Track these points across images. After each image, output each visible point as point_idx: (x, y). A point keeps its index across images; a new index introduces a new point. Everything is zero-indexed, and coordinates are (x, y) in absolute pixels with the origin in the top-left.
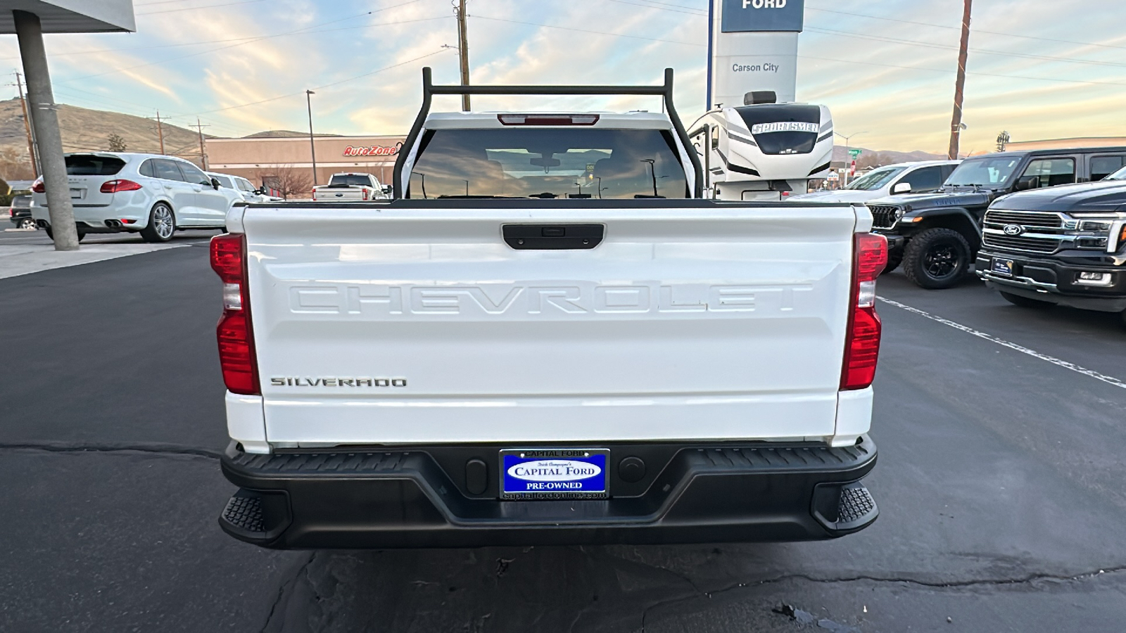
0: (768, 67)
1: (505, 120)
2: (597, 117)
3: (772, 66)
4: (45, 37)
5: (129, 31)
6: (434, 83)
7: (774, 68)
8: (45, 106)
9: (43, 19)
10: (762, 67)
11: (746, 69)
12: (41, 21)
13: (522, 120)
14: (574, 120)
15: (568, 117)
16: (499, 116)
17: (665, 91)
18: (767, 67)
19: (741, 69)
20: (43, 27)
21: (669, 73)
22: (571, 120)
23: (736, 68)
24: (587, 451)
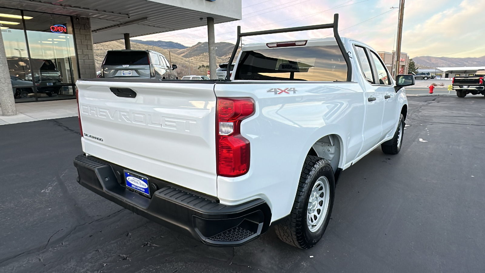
1: (270, 46)
2: (306, 41)
4: (215, 25)
5: (240, 20)
8: (212, 48)
9: (215, 19)
12: (214, 20)
13: (275, 45)
14: (297, 44)
15: (294, 42)
16: (267, 44)
17: (334, 26)
20: (215, 22)
21: (336, 16)
22: (295, 44)
24: (143, 177)
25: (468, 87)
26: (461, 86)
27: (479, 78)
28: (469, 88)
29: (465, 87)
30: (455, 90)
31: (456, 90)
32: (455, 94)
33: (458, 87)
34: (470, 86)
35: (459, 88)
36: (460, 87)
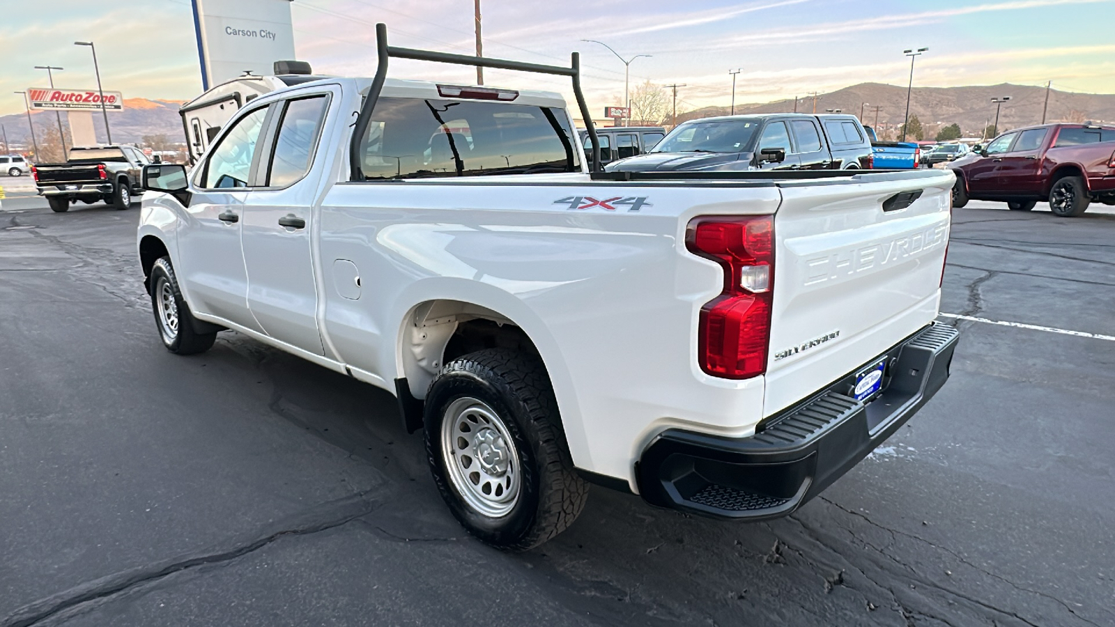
0: (265, 34)
1: (444, 91)
2: (517, 93)
3: (269, 33)
6: (390, 44)
7: (271, 36)
10: (258, 34)
11: (241, 33)
13: (457, 92)
14: (501, 95)
15: (494, 92)
16: (438, 86)
17: (573, 73)
18: (263, 34)
19: (235, 33)
21: (575, 57)
22: (498, 95)
23: (229, 31)
25: (79, 188)
26: (60, 186)
27: (96, 166)
28: (82, 191)
29: (72, 189)
30: (44, 197)
31: (48, 196)
32: (46, 205)
33: (54, 189)
34: (84, 186)
35: (58, 192)
36: (60, 189)
